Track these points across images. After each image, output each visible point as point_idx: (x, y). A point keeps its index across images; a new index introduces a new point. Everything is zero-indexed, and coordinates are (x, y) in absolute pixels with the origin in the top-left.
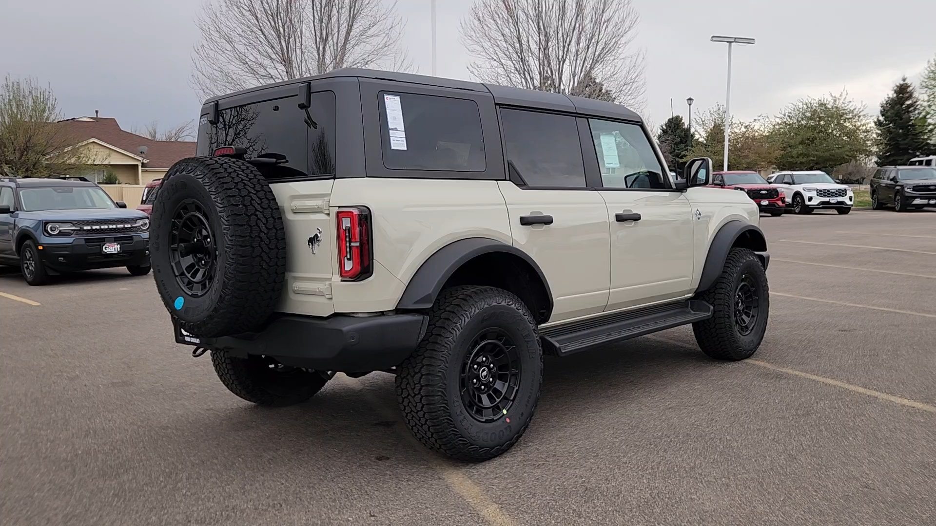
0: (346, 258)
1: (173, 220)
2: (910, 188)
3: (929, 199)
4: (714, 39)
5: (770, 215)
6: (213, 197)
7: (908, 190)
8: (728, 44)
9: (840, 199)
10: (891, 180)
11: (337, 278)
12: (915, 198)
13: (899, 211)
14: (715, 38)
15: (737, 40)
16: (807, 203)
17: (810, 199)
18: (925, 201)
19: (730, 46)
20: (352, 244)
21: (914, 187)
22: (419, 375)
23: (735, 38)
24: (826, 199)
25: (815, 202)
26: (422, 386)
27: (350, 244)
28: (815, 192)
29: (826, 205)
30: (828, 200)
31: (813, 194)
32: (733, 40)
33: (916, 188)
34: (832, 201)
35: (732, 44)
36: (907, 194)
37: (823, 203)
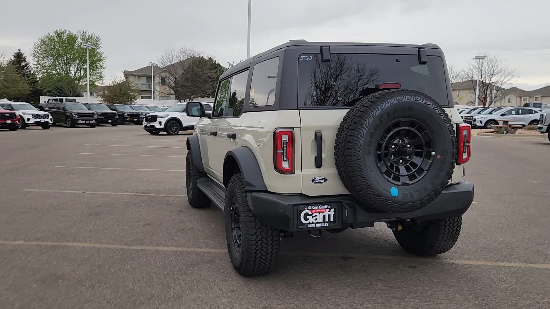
2: (75, 115)
3: (86, 120)
5: (8, 130)
7: (75, 116)
9: (46, 120)
10: (62, 109)
12: (79, 120)
13: (70, 127)
16: (27, 122)
17: (29, 120)
18: (84, 122)
21: (78, 114)
24: (38, 120)
25: (32, 121)
28: (31, 116)
29: (38, 124)
30: (39, 121)
31: (30, 117)
33: (79, 114)
34: (42, 121)
36: (74, 118)
37: (36, 122)
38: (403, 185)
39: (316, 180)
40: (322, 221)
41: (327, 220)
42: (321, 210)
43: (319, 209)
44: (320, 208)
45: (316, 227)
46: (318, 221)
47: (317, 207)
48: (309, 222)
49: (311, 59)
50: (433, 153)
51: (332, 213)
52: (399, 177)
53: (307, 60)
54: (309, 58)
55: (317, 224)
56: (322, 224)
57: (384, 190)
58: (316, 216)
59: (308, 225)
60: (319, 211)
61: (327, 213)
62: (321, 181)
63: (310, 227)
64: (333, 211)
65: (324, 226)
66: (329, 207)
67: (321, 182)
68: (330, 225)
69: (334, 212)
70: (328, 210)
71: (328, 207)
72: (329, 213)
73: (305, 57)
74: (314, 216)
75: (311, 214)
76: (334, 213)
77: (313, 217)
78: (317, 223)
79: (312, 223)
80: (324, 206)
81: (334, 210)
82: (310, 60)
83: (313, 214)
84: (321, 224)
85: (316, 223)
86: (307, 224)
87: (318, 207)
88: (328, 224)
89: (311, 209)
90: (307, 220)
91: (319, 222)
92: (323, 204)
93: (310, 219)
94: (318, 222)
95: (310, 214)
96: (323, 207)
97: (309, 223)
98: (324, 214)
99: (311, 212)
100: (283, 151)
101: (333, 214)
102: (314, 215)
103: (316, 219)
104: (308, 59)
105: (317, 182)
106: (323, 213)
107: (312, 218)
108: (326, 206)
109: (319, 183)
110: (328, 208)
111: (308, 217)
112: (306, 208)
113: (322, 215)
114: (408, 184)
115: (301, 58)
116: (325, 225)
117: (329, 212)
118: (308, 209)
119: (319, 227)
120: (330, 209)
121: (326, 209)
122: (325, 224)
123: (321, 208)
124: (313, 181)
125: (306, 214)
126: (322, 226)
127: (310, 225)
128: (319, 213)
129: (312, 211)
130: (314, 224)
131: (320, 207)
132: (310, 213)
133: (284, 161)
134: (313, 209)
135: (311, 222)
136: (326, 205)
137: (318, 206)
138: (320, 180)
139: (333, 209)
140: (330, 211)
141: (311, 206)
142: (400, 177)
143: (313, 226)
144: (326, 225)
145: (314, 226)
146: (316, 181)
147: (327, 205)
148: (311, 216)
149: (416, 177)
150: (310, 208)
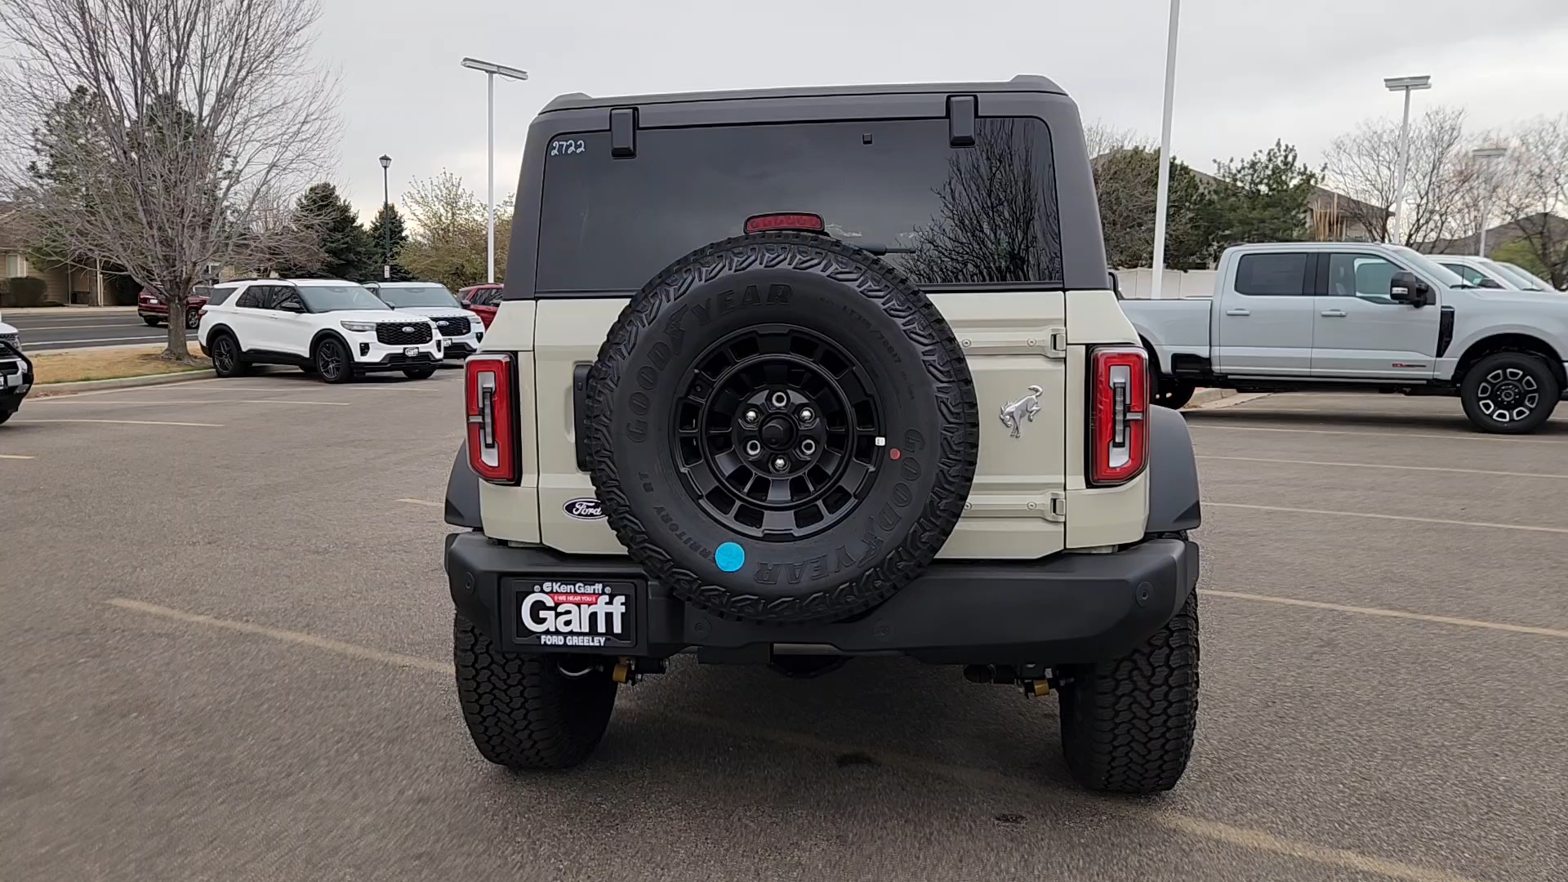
0: (1111, 444)
1: (696, 371)
4: (468, 63)
6: (899, 321)
8: (487, 74)
11: (1077, 481)
14: (470, 63)
15: (501, 70)
19: (491, 79)
20: (1129, 416)
22: (1166, 650)
23: (499, 67)
26: (1172, 670)
27: (1125, 416)
32: (495, 69)
35: (494, 75)
38: (767, 538)
39: (577, 506)
40: (587, 630)
41: (602, 628)
42: (583, 598)
43: (575, 592)
44: (577, 590)
45: (565, 644)
46: (574, 627)
47: (569, 587)
48: (548, 629)
49: (582, 149)
50: (881, 441)
51: (618, 608)
52: (763, 514)
53: (569, 152)
54: (577, 147)
55: (569, 637)
56: (586, 638)
57: (695, 547)
58: (568, 612)
59: (543, 637)
60: (578, 598)
61: (601, 608)
62: (591, 511)
63: (549, 643)
64: (622, 604)
65: (591, 644)
66: (608, 590)
67: (592, 515)
68: (607, 645)
69: (624, 607)
70: (606, 598)
71: (603, 590)
72: (609, 609)
73: (565, 143)
74: (561, 614)
75: (553, 605)
76: (623, 609)
77: (558, 615)
78: (572, 633)
79: (557, 632)
80: (593, 587)
81: (623, 601)
82: (578, 151)
83: (557, 604)
84: (581, 638)
85: (565, 635)
86: (538, 635)
87: (572, 587)
88: (603, 640)
89: (552, 592)
90: (543, 621)
91: (579, 630)
92: (588, 579)
93: (550, 621)
94: (575, 630)
95: (548, 605)
96: (590, 589)
97: (547, 632)
98: (593, 609)
99: (553, 599)
100: (483, 419)
101: (622, 614)
102: (561, 609)
103: (567, 623)
104: (573, 148)
105: (580, 515)
106: (590, 605)
107: (556, 617)
108: (598, 587)
109: (587, 515)
110: (604, 593)
111: (542, 614)
112: (537, 588)
113: (586, 611)
114: (788, 537)
115: (555, 148)
116: (593, 641)
117: (606, 603)
118: (542, 591)
119: (576, 646)
120: (612, 597)
121: (600, 595)
122: (596, 639)
123: (582, 591)
124: (570, 508)
125: (538, 606)
126: (586, 644)
127: (549, 637)
128: (578, 605)
129: (556, 598)
130: (561, 638)
131: (580, 587)
132: (550, 603)
133: (488, 446)
134: (557, 592)
135: (552, 629)
136: (599, 582)
137: (574, 585)
138: (588, 507)
139: (622, 599)
140: (610, 603)
141: (552, 581)
142: (766, 512)
143: (559, 640)
144: (599, 641)
145: (561, 643)
146: (577, 510)
147: (601, 585)
148: (553, 613)
149: (822, 518)
150: (547, 586)
